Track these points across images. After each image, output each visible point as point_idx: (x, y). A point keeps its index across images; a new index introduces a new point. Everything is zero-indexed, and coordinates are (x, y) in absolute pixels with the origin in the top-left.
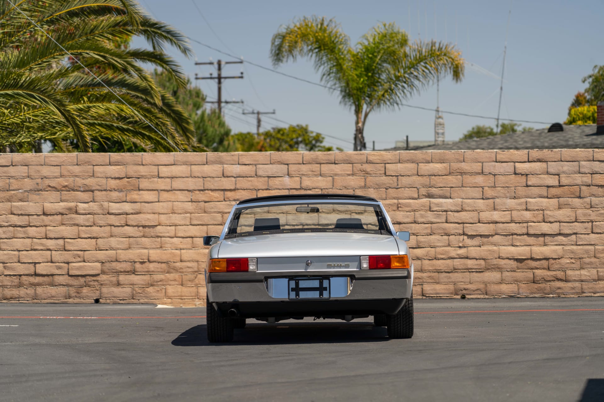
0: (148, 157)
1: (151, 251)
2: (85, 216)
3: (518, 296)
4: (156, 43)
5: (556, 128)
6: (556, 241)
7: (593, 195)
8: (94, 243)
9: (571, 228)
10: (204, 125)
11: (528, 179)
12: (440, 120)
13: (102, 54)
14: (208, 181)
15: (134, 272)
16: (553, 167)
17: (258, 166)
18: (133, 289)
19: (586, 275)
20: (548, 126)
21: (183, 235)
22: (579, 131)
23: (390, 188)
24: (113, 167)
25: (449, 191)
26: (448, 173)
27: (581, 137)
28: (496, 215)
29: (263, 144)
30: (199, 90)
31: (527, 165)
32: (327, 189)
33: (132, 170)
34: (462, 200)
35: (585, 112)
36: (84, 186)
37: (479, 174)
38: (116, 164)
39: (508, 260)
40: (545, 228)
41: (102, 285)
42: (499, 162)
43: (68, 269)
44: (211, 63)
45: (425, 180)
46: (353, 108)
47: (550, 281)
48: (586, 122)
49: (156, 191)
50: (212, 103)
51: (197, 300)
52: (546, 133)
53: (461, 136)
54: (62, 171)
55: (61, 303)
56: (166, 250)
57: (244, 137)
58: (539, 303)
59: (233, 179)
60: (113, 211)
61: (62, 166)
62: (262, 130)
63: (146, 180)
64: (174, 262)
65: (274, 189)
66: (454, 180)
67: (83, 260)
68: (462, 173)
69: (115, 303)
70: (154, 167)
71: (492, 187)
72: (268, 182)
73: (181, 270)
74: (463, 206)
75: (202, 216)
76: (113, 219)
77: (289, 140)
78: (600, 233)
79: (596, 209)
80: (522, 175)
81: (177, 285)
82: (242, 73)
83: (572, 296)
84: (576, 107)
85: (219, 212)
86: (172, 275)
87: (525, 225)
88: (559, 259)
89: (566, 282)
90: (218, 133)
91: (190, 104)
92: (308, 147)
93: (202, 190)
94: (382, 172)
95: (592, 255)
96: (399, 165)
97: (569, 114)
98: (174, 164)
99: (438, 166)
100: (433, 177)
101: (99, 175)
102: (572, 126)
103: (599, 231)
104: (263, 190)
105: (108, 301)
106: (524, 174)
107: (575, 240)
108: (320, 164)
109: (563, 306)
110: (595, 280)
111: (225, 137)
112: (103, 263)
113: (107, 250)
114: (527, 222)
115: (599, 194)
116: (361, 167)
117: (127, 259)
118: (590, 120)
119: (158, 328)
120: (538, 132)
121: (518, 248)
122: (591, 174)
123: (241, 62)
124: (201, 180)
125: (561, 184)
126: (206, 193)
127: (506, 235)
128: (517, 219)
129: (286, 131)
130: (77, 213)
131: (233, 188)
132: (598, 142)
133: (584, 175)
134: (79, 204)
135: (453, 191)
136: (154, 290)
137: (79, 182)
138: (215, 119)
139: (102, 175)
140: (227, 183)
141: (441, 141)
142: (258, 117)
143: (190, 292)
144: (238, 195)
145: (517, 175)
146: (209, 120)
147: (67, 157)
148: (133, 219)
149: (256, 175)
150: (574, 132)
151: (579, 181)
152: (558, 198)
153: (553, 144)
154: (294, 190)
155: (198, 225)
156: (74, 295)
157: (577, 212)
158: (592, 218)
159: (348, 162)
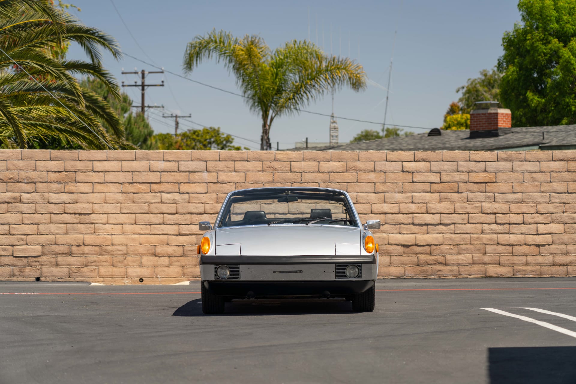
0: (84, 153)
1: (86, 236)
2: (28, 204)
3: (405, 277)
4: (94, 56)
5: (435, 132)
6: (437, 230)
7: (469, 190)
8: (36, 229)
9: (450, 218)
10: (130, 127)
11: (414, 176)
12: (334, 124)
13: (39, 63)
14: (136, 175)
15: (70, 254)
16: (435, 166)
17: (180, 163)
18: (70, 269)
19: (462, 259)
20: (428, 131)
21: (114, 222)
22: (454, 135)
23: (295, 182)
24: (53, 162)
25: (346, 186)
26: (345, 170)
27: (456, 141)
28: (386, 208)
29: (181, 144)
30: (127, 96)
31: (413, 164)
32: (240, 183)
33: (69, 165)
34: (356, 193)
35: (459, 119)
36: (28, 178)
37: (372, 171)
38: (56, 159)
39: (396, 246)
40: (428, 218)
41: (42, 265)
42: (389, 161)
43: (13, 251)
44: (136, 73)
45: (325, 176)
46: (261, 113)
47: (432, 264)
48: (460, 128)
49: (91, 184)
50: (137, 107)
51: (126, 279)
52: (426, 137)
53: (352, 139)
54: (8, 165)
55: (6, 281)
56: (99, 235)
57: (164, 137)
58: (422, 283)
59: (158, 173)
60: (53, 201)
61: (8, 161)
62: (179, 132)
63: (82, 173)
64: (106, 246)
65: (194, 183)
66: (350, 177)
67: (26, 243)
68: (357, 171)
69: (54, 282)
70: (89, 162)
71: (383, 183)
72: (189, 176)
73: (112, 253)
74: (358, 199)
75: (130, 205)
76: (52, 208)
77: (203, 140)
78: (475, 223)
79: (472, 203)
80: (409, 172)
81: (108, 265)
82: (163, 82)
83: (451, 277)
84: (450, 115)
85: (146, 203)
86: (104, 257)
87: (411, 216)
88: (440, 245)
89: (445, 265)
90: (142, 133)
91: (119, 109)
92: (220, 147)
93: (131, 183)
94: (288, 169)
95: (468, 242)
96: (303, 162)
97: (445, 121)
98: (107, 160)
99: (337, 164)
100: (333, 174)
101: (41, 169)
102: (448, 131)
103: (474, 222)
104: (184, 183)
105: (48, 279)
106: (410, 172)
107: (453, 229)
108: (235, 161)
109: (444, 286)
110: (470, 264)
111: (148, 137)
112: (44, 246)
113: (47, 234)
114: (413, 213)
115: (475, 189)
116: (270, 164)
117: (64, 242)
118: (463, 126)
119: (93, 303)
120: (419, 136)
121: (405, 236)
122: (468, 172)
123: (162, 72)
124: (130, 174)
125: (442, 181)
126: (135, 186)
127: (395, 225)
128: (404, 211)
129: (200, 133)
130: (21, 202)
131: (158, 181)
132: (471, 145)
133: (461, 173)
134: (23, 194)
135: (349, 185)
136: (88, 270)
137: (23, 175)
138: (140, 121)
139: (43, 169)
140: (153, 177)
141: (335, 143)
142: (176, 120)
143: (120, 272)
144: (162, 187)
145: (405, 173)
146: (135, 122)
147: (12, 153)
148: (70, 208)
149: (178, 170)
150: (450, 136)
151: (457, 178)
152: (439, 193)
153: (433, 147)
154: (212, 184)
155: (128, 213)
156: (18, 274)
157: (456, 205)
158: (468, 210)
159: (259, 160)
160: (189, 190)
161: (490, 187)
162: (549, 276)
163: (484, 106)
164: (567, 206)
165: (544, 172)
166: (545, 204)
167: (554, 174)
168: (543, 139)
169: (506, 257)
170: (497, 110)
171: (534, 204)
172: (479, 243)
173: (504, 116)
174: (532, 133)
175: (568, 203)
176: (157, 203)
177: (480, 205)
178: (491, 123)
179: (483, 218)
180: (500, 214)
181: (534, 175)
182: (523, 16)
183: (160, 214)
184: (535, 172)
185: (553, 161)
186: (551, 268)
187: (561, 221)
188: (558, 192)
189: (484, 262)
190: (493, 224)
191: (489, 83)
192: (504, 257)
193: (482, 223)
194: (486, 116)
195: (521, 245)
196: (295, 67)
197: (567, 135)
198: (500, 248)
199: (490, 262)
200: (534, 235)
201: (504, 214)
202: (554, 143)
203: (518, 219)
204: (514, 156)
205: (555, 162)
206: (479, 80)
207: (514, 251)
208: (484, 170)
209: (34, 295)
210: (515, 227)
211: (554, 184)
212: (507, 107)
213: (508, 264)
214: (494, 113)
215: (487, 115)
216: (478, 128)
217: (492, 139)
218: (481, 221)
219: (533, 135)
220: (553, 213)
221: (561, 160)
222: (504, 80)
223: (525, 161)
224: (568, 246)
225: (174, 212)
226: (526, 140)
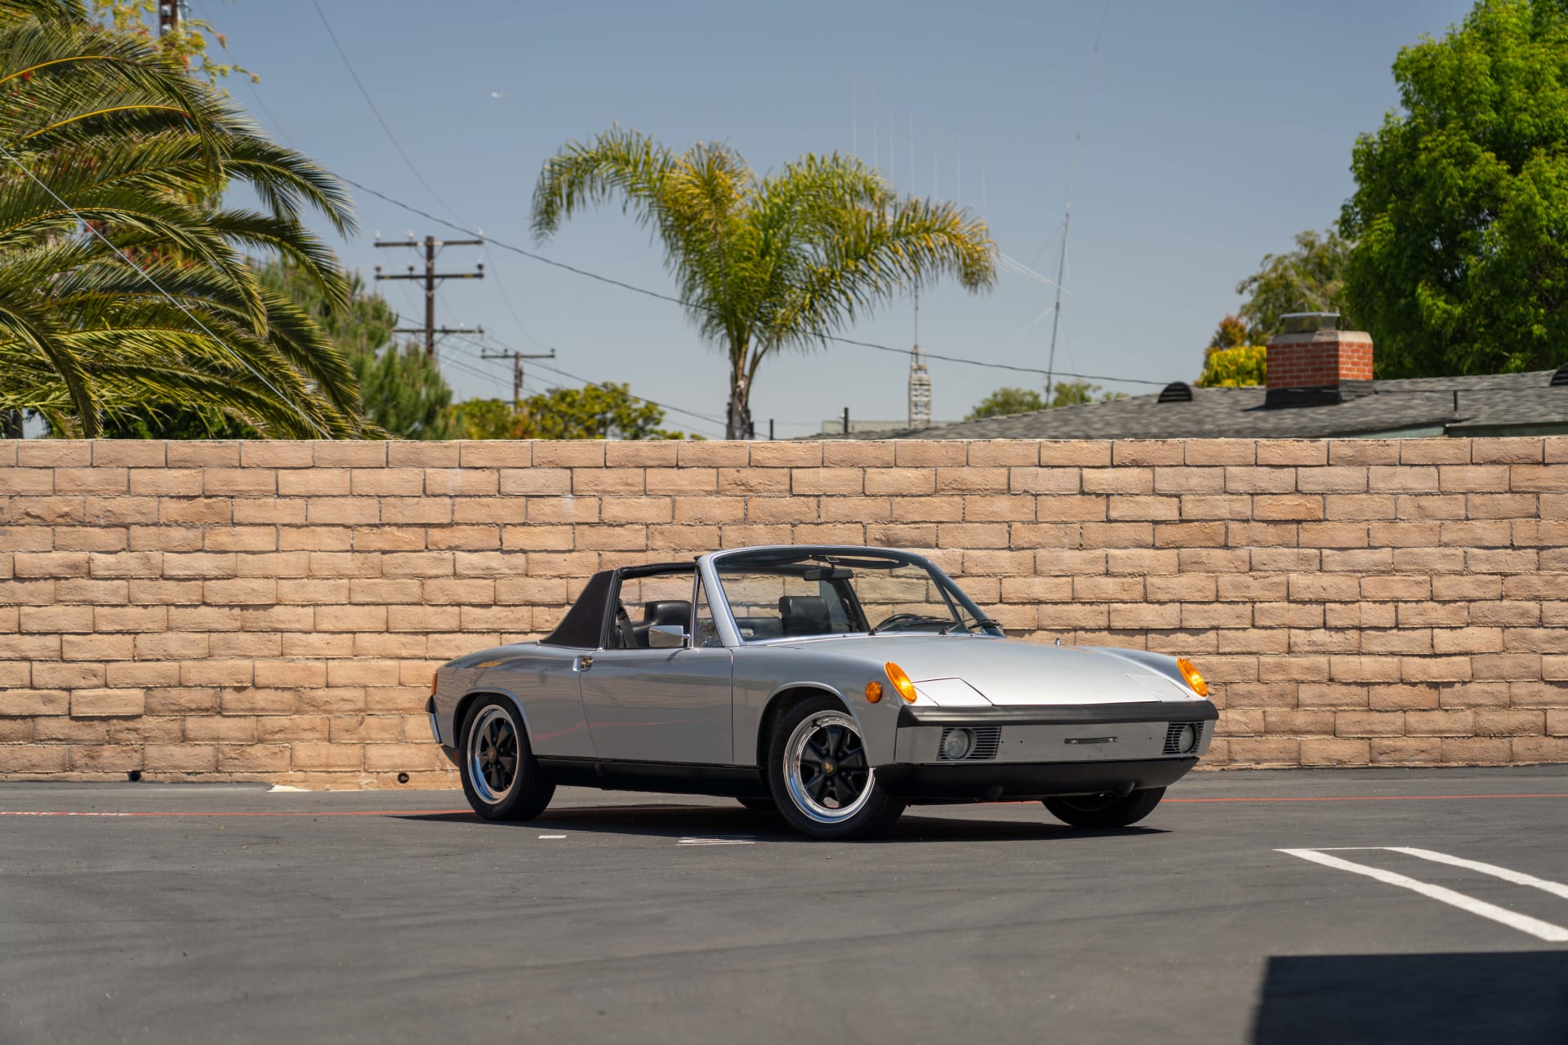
0: (255, 449)
1: (259, 664)
2: (109, 582)
4: (279, 200)
5: (1177, 393)
6: (1172, 644)
7: (1255, 541)
8: (130, 645)
9: (1205, 615)
10: (392, 382)
11: (1112, 505)
12: (921, 374)
13: (144, 216)
14: (390, 505)
15: (220, 710)
16: (1167, 479)
17: (504, 472)
18: (218, 750)
19: (1238, 721)
20: (1159, 389)
21: (332, 628)
22: (1226, 400)
23: (801, 523)
24: (174, 472)
25: (935, 531)
26: (932, 491)
27: (1230, 415)
28: (1039, 587)
29: (528, 423)
30: (382, 302)
31: (1109, 474)
32: (659, 524)
33: (216, 479)
34: (962, 551)
35: (1242, 360)
36: (108, 514)
37: (1001, 492)
38: (180, 464)
40: (1148, 615)
41: (146, 739)
42: (1047, 467)
43: (70, 704)
44: (412, 244)
45: (881, 506)
46: (728, 345)
48: (1244, 381)
49: (273, 528)
50: (413, 332)
51: (363, 774)
52: (1153, 406)
53: (969, 412)
54: (57, 481)
55: (51, 781)
56: (293, 660)
57: (484, 409)
59: (447, 500)
60: (173, 573)
61: (57, 470)
62: (524, 395)
63: (249, 501)
64: (312, 689)
65: (540, 525)
66: (946, 507)
67: (103, 682)
68: (963, 492)
69: (176, 782)
70: (267, 472)
71: (1029, 522)
72: (526, 507)
73: (327, 707)
74: (965, 564)
75: (375, 584)
76: (171, 591)
77: (584, 416)
78: (1271, 628)
79: (1262, 574)
80: (1098, 495)
81: (318, 739)
82: (480, 267)
83: (1207, 768)
84: (1221, 349)
85: (415, 576)
86: (306, 717)
87: (1104, 607)
90: (423, 398)
91: (362, 335)
92: (628, 433)
93: (376, 526)
94: (784, 487)
95: (1252, 677)
96: (822, 471)
97: (1207, 364)
98: (313, 467)
99: (911, 473)
100: (899, 499)
101: (142, 490)
102: (1212, 389)
103: (1269, 623)
104: (514, 525)
105: (161, 777)
106: (1101, 495)
107: (1215, 642)
108: (645, 467)
110: (1259, 734)
111: (438, 408)
112: (149, 689)
113: (158, 660)
114: (1109, 602)
115: (1270, 539)
116: (736, 474)
117: (203, 680)
118: (1251, 377)
119: (266, 839)
120: (1137, 402)
122: (1252, 495)
123: (478, 243)
124: (374, 501)
125: (1184, 517)
126: (386, 532)
127: (1061, 631)
128: (1084, 595)
129: (578, 397)
130: (90, 575)
131: (446, 521)
132: (1268, 426)
133: (1234, 497)
134: (95, 555)
135: (943, 530)
136: (265, 752)
137: (97, 505)
138: (416, 366)
139: (149, 491)
140: (434, 511)
141: (922, 421)
142: (516, 365)
143: (348, 757)
144: (458, 536)
145: (1087, 497)
146: (404, 370)
147: (67, 448)
148: (218, 591)
149: (499, 492)
150: (1215, 403)
151: (1224, 510)
152: (1178, 548)
153: (1171, 430)
154: (586, 527)
155: (367, 604)
156: (81, 762)
157: (1221, 580)
158: (1253, 593)
159: (708, 464)
160: (528, 544)
161: (1309, 533)
162: (1464, 764)
163: (1306, 324)
164: (1510, 581)
165: (1451, 493)
166: (1453, 577)
167: (1477, 500)
168: (1456, 408)
169: (1352, 714)
170: (1336, 336)
171: (1424, 578)
172: (1280, 677)
173: (1353, 351)
174: (1427, 394)
175: (1512, 575)
176: (442, 576)
177: (1283, 578)
178: (1321, 369)
179: (1291, 613)
180: (1335, 602)
181: (1425, 502)
182: (1406, 93)
183: (452, 605)
184: (1427, 494)
185: (1473, 464)
186: (1470, 743)
187: (1494, 619)
188: (1488, 544)
189: (1295, 728)
190: (1318, 628)
191: (1319, 266)
192: (1346, 714)
193: (1290, 628)
194: (1307, 351)
195: (1389, 684)
196: (814, 226)
197: (1518, 399)
198: (1336, 693)
199: (1310, 728)
200: (1424, 656)
201: (1346, 603)
202: (1482, 420)
203: (1385, 616)
204: (1370, 452)
205: (1479, 468)
206: (1293, 259)
207: (1373, 700)
208: (1292, 489)
209: (117, 817)
210: (1375, 637)
211: (1477, 523)
212: (1363, 327)
213: (1357, 733)
214: (1329, 343)
215: (1310, 347)
216: (1288, 380)
217: (1324, 410)
218: (1287, 621)
219: (1428, 399)
220: (1475, 601)
221: (1494, 462)
222: (1356, 258)
223: (1401, 464)
224: (1513, 686)
225: (486, 600)
226: (1410, 412)
